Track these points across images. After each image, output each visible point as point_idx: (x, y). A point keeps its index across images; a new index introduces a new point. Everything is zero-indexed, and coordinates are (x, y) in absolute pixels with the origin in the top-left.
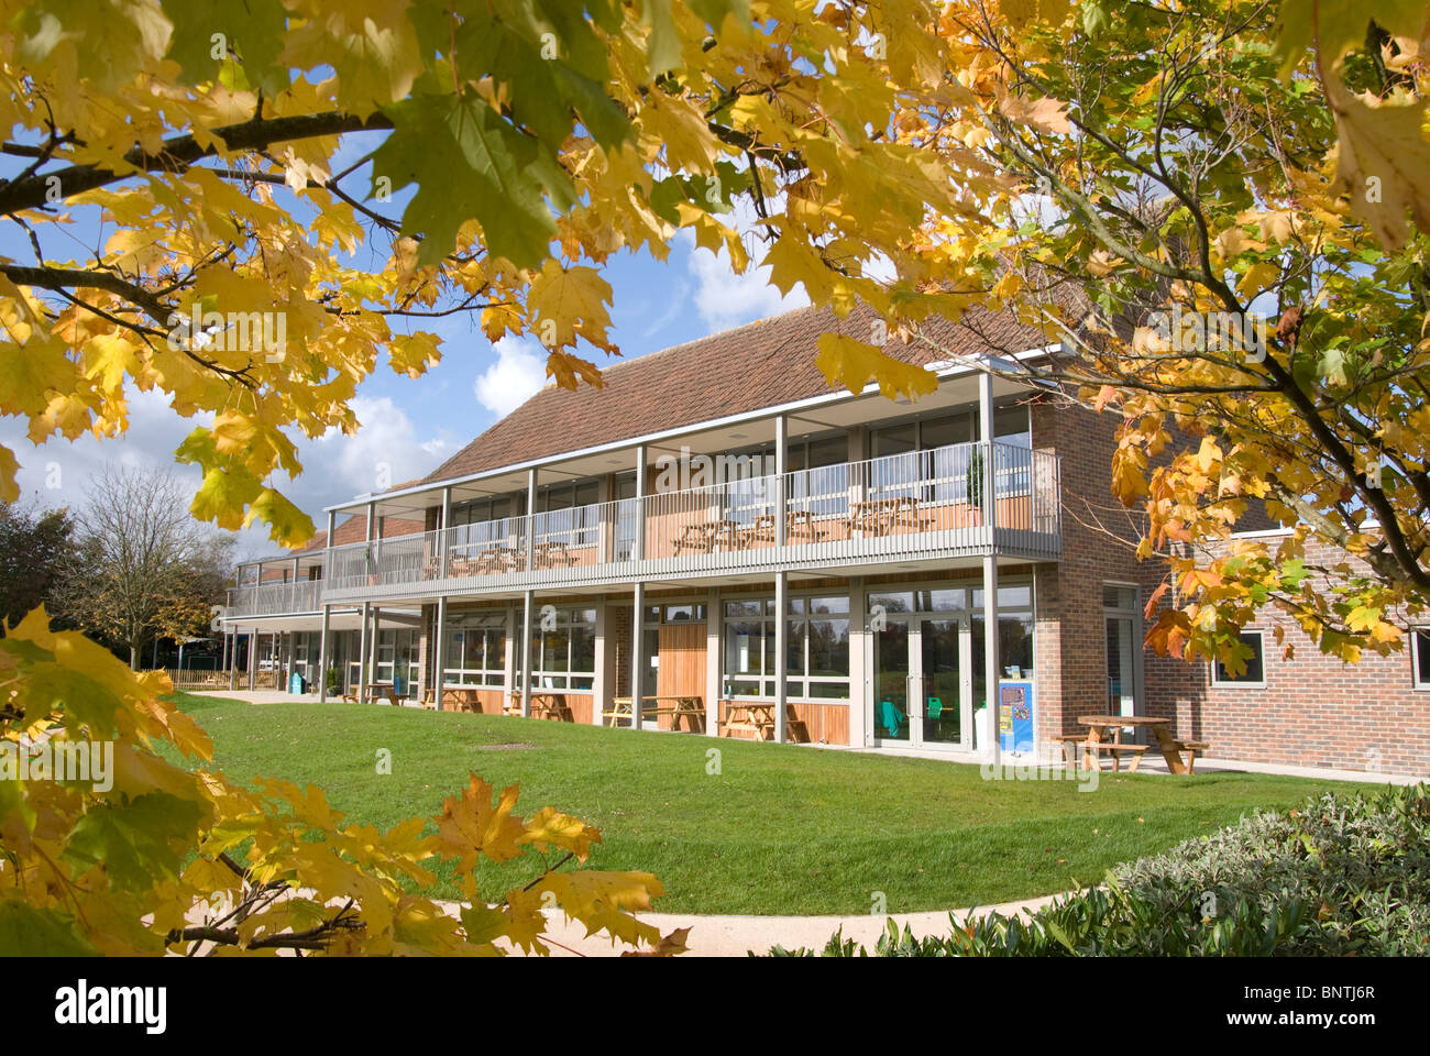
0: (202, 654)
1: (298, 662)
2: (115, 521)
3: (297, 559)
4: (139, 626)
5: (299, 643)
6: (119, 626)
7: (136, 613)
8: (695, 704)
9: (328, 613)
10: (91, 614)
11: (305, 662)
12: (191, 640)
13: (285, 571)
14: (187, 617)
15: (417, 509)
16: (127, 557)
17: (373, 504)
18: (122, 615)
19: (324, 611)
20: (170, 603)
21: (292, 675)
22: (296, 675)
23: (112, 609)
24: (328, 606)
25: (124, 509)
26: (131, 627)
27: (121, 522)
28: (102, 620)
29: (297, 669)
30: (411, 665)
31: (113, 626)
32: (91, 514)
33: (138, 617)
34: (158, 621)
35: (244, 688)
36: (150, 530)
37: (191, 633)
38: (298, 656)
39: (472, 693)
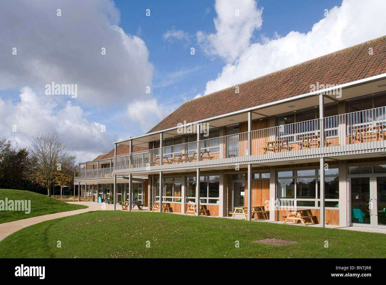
0: (67, 191)
1: (100, 193)
2: (41, 150)
3: (99, 161)
4: (50, 182)
5: (100, 187)
6: (44, 182)
7: (49, 179)
8: (262, 209)
9: (116, 178)
10: (35, 179)
11: (102, 193)
12: (65, 186)
13: (94, 166)
14: (64, 180)
15: (146, 142)
16: (45, 162)
17: (132, 140)
18: (45, 179)
19: (114, 177)
20: (59, 175)
21: (98, 197)
22: (100, 197)
23: (41, 177)
24: (116, 175)
25: (43, 147)
26: (47, 182)
27: (43, 151)
28: (39, 180)
29: (99, 195)
30: (139, 194)
31: (42, 182)
32: (34, 149)
33: (50, 180)
34: (56, 181)
35: (82, 201)
36: (52, 153)
37: (65, 184)
38: (100, 191)
39: (169, 204)
